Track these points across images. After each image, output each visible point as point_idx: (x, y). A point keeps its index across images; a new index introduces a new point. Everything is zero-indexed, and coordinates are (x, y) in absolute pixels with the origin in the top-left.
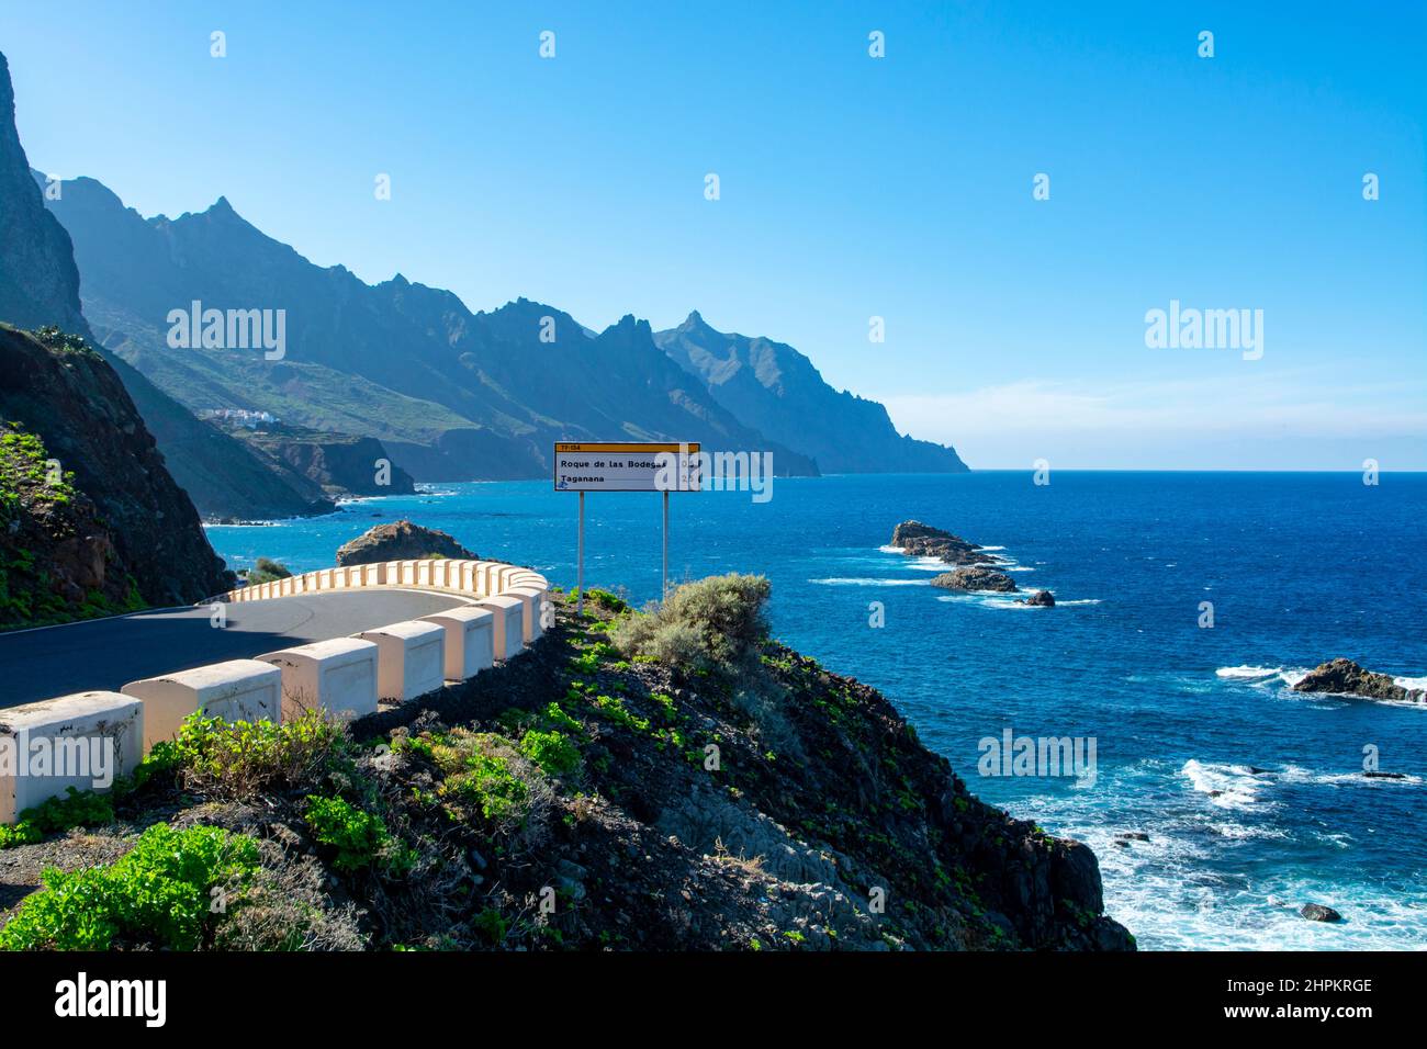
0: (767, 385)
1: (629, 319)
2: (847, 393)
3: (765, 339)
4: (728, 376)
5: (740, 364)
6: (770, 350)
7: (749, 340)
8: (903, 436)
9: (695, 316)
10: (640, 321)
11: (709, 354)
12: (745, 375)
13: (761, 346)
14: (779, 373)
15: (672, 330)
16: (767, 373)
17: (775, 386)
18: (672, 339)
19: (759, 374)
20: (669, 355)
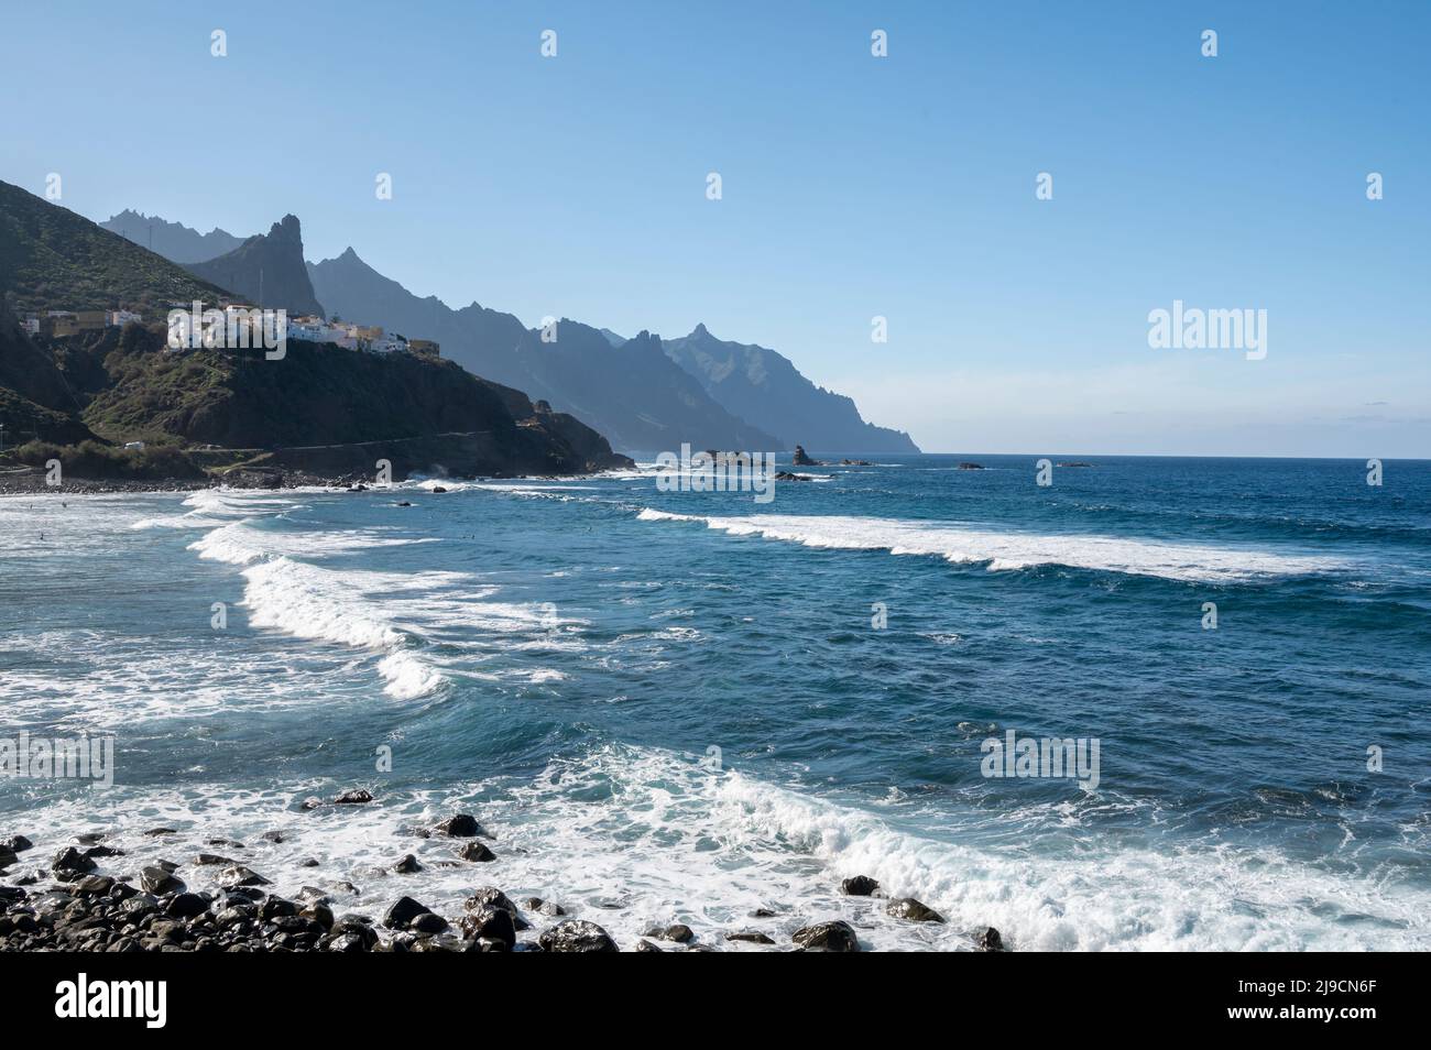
4: (723, 376)
11: (710, 358)
13: (753, 352)
14: (765, 373)
17: (763, 383)
20: (676, 360)
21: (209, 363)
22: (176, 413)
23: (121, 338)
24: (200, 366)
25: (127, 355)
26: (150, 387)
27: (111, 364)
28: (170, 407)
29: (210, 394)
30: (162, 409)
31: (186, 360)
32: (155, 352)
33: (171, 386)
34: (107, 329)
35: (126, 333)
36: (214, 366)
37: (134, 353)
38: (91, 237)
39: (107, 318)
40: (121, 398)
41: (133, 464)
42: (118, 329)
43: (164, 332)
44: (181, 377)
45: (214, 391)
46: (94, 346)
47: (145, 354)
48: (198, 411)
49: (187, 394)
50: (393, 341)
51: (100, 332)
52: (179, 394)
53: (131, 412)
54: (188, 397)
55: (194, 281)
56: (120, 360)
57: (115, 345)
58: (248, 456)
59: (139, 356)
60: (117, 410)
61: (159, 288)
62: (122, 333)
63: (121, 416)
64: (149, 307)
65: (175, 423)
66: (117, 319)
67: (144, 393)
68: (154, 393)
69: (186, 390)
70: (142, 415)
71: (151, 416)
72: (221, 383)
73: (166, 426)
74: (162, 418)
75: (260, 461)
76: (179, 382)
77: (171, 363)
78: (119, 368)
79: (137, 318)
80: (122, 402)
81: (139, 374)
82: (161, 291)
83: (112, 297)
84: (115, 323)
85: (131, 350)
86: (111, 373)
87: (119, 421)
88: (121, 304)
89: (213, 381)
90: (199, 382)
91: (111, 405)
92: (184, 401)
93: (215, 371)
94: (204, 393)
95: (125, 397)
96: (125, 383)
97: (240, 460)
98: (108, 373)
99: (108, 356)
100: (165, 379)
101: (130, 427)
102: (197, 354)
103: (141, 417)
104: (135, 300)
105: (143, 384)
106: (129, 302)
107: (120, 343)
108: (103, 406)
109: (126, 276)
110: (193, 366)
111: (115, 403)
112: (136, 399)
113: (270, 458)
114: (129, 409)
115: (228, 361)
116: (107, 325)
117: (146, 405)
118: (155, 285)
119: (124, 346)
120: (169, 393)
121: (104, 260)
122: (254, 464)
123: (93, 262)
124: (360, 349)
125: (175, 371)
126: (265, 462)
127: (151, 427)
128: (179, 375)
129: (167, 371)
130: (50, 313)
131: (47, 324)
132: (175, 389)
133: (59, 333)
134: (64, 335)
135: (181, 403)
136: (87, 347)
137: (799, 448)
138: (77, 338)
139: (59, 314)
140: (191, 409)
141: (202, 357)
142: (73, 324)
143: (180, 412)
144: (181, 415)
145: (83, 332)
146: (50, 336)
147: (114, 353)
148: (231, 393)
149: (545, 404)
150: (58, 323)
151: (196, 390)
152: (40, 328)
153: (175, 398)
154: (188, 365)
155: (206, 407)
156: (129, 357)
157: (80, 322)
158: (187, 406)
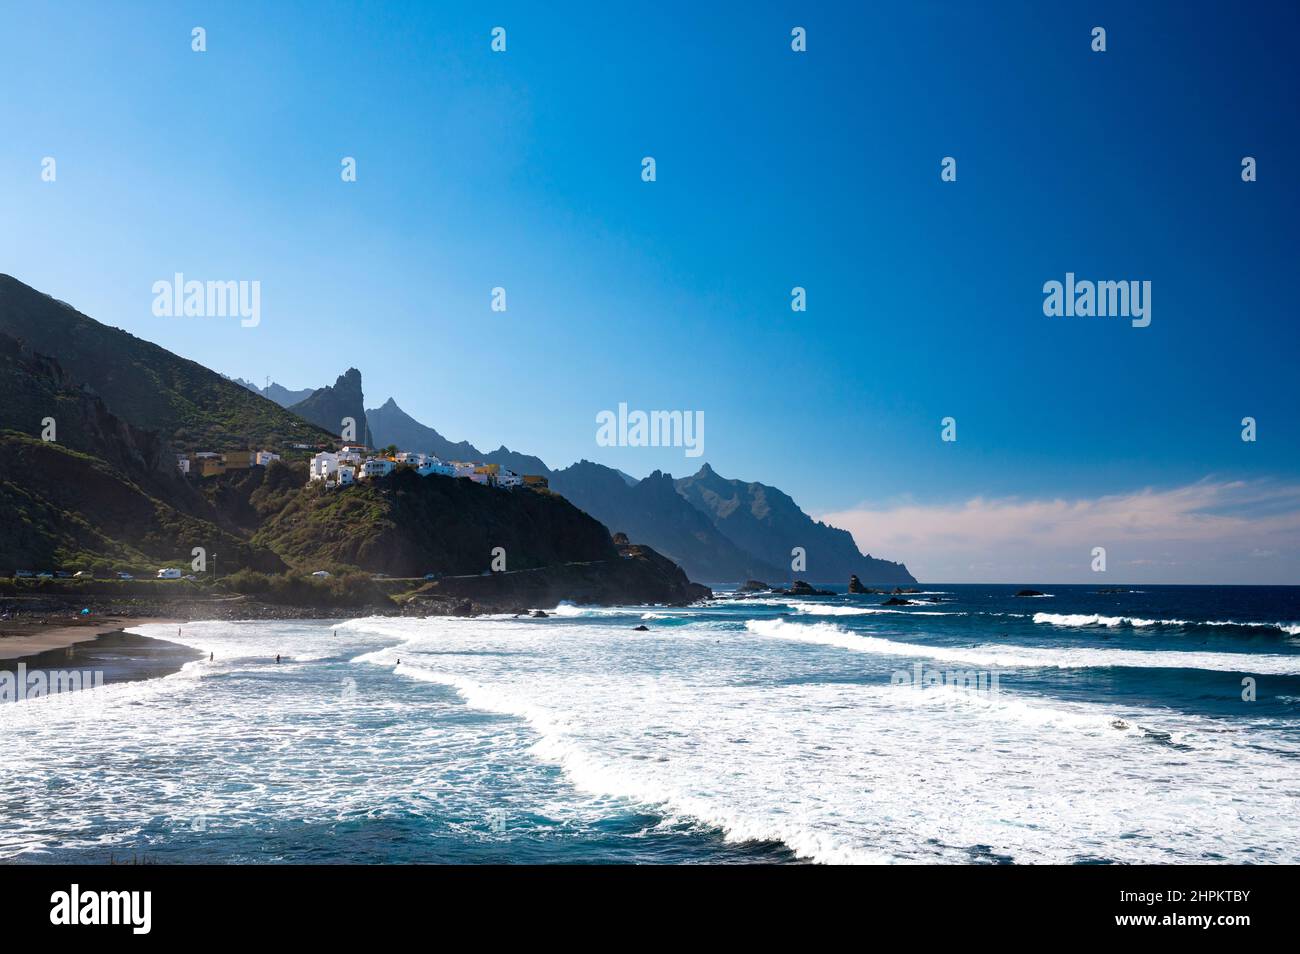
0: (759, 518)
1: (657, 473)
2: (821, 523)
3: (758, 484)
4: (729, 512)
5: (738, 504)
6: (763, 491)
7: (747, 484)
8: (865, 555)
9: (707, 467)
10: (665, 474)
11: (716, 495)
12: (742, 512)
13: (756, 490)
14: (768, 509)
15: (690, 478)
16: (759, 509)
17: (766, 518)
18: (690, 484)
19: (754, 510)
20: (686, 497)
21: (366, 498)
22: (343, 544)
23: (266, 476)
24: (358, 500)
25: (272, 492)
26: (312, 519)
27: (259, 500)
28: (335, 539)
29: (375, 526)
30: (326, 541)
31: (342, 495)
32: (299, 488)
33: (333, 519)
34: (251, 468)
35: (270, 472)
36: (371, 500)
37: (278, 491)
38: (217, 387)
39: (252, 458)
40: (284, 532)
41: (334, 592)
42: (261, 468)
43: (306, 471)
44: (341, 510)
45: (378, 523)
46: (240, 484)
47: (289, 491)
48: (365, 542)
49: (350, 527)
50: (510, 477)
51: (245, 471)
52: (342, 526)
53: (296, 544)
54: (352, 531)
55: (306, 424)
56: (266, 496)
57: (260, 483)
58: (417, 585)
59: (283, 493)
60: (282, 542)
61: (281, 432)
62: (267, 472)
63: (288, 548)
64: (276, 449)
65: (344, 553)
66: (263, 458)
67: (306, 526)
68: (317, 526)
69: (348, 523)
70: (308, 546)
71: (317, 548)
72: (382, 516)
73: (335, 558)
74: (326, 548)
75: (429, 590)
76: (339, 516)
77: (328, 497)
78: (266, 504)
79: (278, 457)
80: (286, 535)
81: (297, 509)
82: (285, 435)
83: (242, 440)
84: (258, 462)
85: (276, 488)
86: (259, 509)
87: (286, 553)
88: (250, 446)
89: (375, 514)
90: (360, 515)
91: (275, 538)
92: (348, 533)
93: (373, 505)
94: (368, 525)
95: (288, 531)
96: (284, 517)
97: (412, 588)
98: (256, 508)
99: (254, 492)
100: (325, 513)
101: (299, 557)
102: (352, 489)
103: (307, 549)
104: (262, 442)
105: (304, 517)
107: (265, 481)
108: (267, 538)
109: (252, 420)
110: (353, 499)
111: (279, 536)
112: (299, 532)
113: (436, 586)
114: (294, 540)
115: (385, 495)
116: (252, 464)
117: (312, 538)
118: (277, 428)
119: (267, 483)
120: (332, 525)
121: (230, 407)
122: (424, 592)
123: (220, 409)
124: (490, 483)
125: (333, 506)
126: (433, 590)
127: (319, 557)
128: (339, 508)
129: (325, 505)
130: (199, 455)
131: (197, 464)
132: (337, 522)
133: (207, 473)
134: (212, 474)
135: (346, 535)
136: (234, 483)
137: (854, 577)
138: (225, 477)
139: (206, 455)
140: (358, 541)
141: (358, 492)
142: (220, 464)
143: (348, 543)
144: (350, 546)
145: (229, 471)
146: (199, 475)
147: (259, 490)
148: (393, 525)
149: (623, 536)
150: (206, 463)
151: (358, 522)
152: (190, 468)
153: (338, 530)
154: (346, 499)
155: (373, 538)
156: (275, 494)
157: (226, 462)
158: (353, 537)
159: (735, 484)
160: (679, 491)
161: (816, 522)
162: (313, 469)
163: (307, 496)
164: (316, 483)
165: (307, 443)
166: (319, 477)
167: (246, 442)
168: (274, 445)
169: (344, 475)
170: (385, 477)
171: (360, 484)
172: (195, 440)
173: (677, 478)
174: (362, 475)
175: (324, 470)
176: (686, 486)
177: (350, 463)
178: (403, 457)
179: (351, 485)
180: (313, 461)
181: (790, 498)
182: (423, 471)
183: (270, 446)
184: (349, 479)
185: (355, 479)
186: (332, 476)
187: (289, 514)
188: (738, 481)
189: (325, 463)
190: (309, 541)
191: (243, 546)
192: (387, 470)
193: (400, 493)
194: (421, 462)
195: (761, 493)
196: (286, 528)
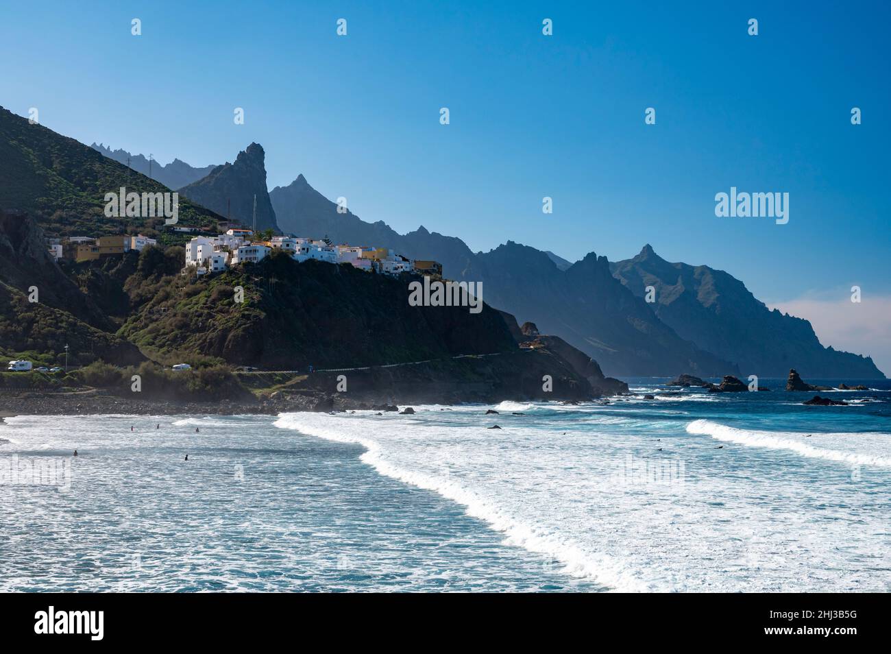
0: (706, 305)
1: (591, 256)
2: (776, 311)
3: (705, 268)
4: (673, 298)
5: (684, 289)
6: (711, 276)
7: (693, 268)
8: (826, 347)
9: (648, 249)
10: (600, 257)
11: (658, 280)
12: (688, 297)
13: (702, 273)
14: (717, 295)
15: (628, 261)
16: (706, 295)
17: (714, 305)
18: (629, 268)
19: (700, 297)
20: (624, 282)
22: (211, 335)
23: (140, 262)
24: (228, 288)
25: (146, 277)
26: (181, 309)
27: (133, 287)
28: (203, 329)
29: (243, 316)
30: (194, 332)
31: (213, 282)
32: (173, 274)
33: (202, 308)
34: (125, 253)
35: (145, 257)
37: (152, 277)
39: (126, 242)
40: (153, 321)
42: (136, 253)
43: (181, 257)
44: (210, 299)
45: (246, 312)
46: (113, 271)
47: (164, 278)
48: (233, 332)
49: (219, 316)
50: (399, 262)
51: (119, 257)
52: (210, 316)
53: (163, 334)
54: (220, 321)
55: (192, 206)
56: (140, 283)
57: (134, 269)
58: (286, 379)
59: (157, 280)
60: (150, 332)
62: (141, 257)
63: (155, 338)
64: (156, 232)
65: (211, 344)
66: (137, 243)
67: (175, 315)
68: (185, 315)
69: (217, 312)
70: (176, 336)
71: (184, 338)
73: (202, 348)
75: (299, 384)
77: (198, 285)
78: (139, 291)
79: (153, 242)
80: (154, 325)
81: (167, 297)
84: (133, 247)
85: (151, 274)
86: (132, 297)
87: (153, 343)
91: (143, 327)
92: (216, 323)
94: (237, 315)
95: (157, 320)
96: (154, 306)
97: (278, 382)
98: (129, 297)
99: (129, 279)
100: (194, 302)
101: (165, 349)
102: (223, 276)
103: (174, 340)
105: (173, 306)
106: (137, 227)
107: (139, 267)
108: (135, 329)
110: (223, 287)
111: (146, 326)
112: (167, 323)
113: (305, 380)
114: (162, 331)
115: (256, 283)
116: (126, 249)
117: (180, 328)
119: (142, 270)
120: (200, 315)
122: (292, 386)
124: (374, 270)
125: (203, 294)
126: (301, 384)
127: (186, 349)
128: (209, 297)
129: (196, 293)
130: (72, 239)
131: (70, 249)
132: (206, 311)
133: (81, 258)
134: (86, 260)
135: (214, 325)
136: (108, 271)
137: (792, 371)
138: (98, 263)
139: (80, 239)
140: (226, 331)
141: (229, 279)
142: (94, 249)
143: (215, 334)
144: (216, 337)
145: (103, 256)
146: (73, 261)
147: (134, 276)
148: (263, 315)
149: (531, 326)
150: (79, 248)
151: (228, 312)
152: (63, 253)
153: (207, 320)
154: (216, 286)
155: (241, 329)
156: (149, 281)
157: (100, 247)
158: (220, 328)
159: (679, 267)
160: (616, 275)
161: (771, 310)
162: (188, 254)
163: (180, 282)
164: (192, 270)
165: (190, 226)
166: (195, 263)
167: (126, 226)
168: (154, 228)
169: (216, 262)
170: (259, 263)
171: (230, 271)
172: (71, 224)
173: (615, 261)
174: (234, 261)
175: (199, 256)
176: (625, 270)
177: (224, 248)
178: (278, 242)
179: (222, 272)
180: (189, 246)
181: (741, 283)
182: (299, 256)
183: (150, 229)
184: (220, 266)
185: (227, 265)
186: (206, 263)
187: (159, 302)
188: (682, 264)
189: (200, 248)
190: (176, 332)
191: (99, 337)
192: (260, 255)
193: (273, 280)
194: (298, 248)
195: (709, 278)
196: (154, 317)
